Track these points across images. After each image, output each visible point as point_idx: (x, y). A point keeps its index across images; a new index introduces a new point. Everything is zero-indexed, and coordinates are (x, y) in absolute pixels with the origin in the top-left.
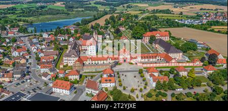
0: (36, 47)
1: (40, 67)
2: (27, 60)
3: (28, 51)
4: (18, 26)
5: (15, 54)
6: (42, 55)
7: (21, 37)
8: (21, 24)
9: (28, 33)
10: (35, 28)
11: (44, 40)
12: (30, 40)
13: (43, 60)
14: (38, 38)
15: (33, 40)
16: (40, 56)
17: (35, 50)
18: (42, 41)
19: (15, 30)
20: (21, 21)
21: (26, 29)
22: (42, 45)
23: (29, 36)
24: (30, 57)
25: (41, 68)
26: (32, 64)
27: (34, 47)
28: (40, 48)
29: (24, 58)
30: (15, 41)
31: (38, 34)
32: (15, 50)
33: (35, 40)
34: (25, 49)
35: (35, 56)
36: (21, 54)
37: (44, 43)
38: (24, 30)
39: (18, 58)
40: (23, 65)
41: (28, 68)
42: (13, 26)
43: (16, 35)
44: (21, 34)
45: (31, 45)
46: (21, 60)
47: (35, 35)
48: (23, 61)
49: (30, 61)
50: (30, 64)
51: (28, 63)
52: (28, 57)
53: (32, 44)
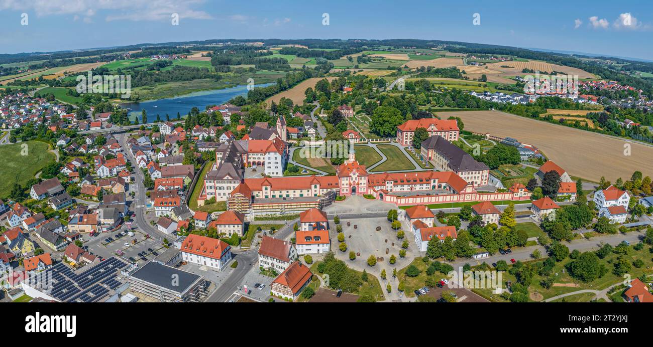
0: (145, 157)
1: (153, 203)
2: (127, 186)
3: (128, 164)
4: (110, 109)
5: (103, 171)
6: (156, 175)
7: (115, 133)
8: (116, 103)
9: (130, 123)
10: (144, 113)
11: (162, 139)
12: (133, 141)
13: (160, 187)
14: (150, 136)
15: (139, 140)
16: (153, 178)
17: (143, 164)
18: (158, 143)
19: (105, 118)
20: (116, 98)
21: (126, 114)
22: (159, 151)
23: (131, 130)
24: (133, 179)
25: (155, 205)
26: (137, 195)
27: (140, 157)
28: (154, 158)
29: (121, 181)
30: (102, 142)
31: (149, 125)
32: (103, 162)
33: (142, 141)
34: (122, 159)
35: (143, 177)
36: (115, 171)
37: (162, 147)
38: (121, 118)
39: (108, 181)
40: (118, 197)
41: (129, 203)
42: (100, 110)
43: (106, 129)
44: (115, 128)
45: (135, 152)
46: (113, 185)
47: (144, 129)
48: (118, 189)
49: (132, 188)
50: (133, 195)
51: (127, 194)
52: (127, 179)
53: (137, 149)
